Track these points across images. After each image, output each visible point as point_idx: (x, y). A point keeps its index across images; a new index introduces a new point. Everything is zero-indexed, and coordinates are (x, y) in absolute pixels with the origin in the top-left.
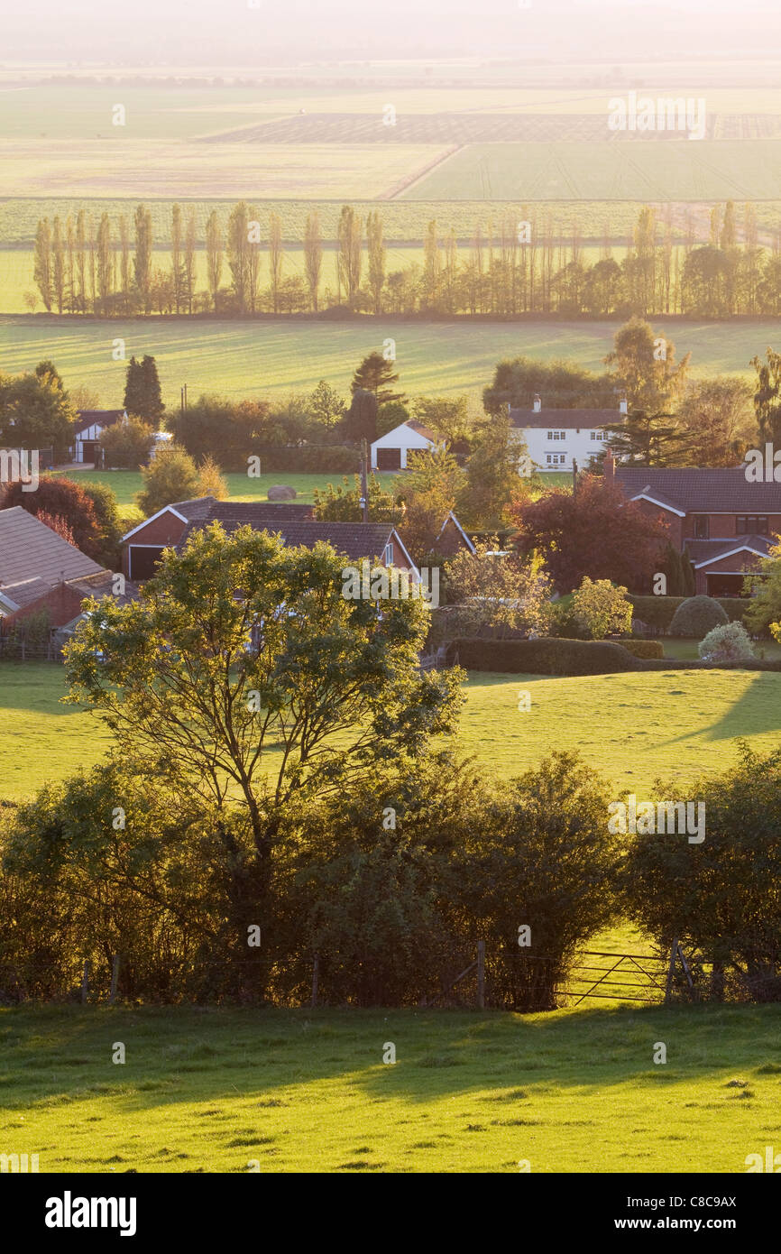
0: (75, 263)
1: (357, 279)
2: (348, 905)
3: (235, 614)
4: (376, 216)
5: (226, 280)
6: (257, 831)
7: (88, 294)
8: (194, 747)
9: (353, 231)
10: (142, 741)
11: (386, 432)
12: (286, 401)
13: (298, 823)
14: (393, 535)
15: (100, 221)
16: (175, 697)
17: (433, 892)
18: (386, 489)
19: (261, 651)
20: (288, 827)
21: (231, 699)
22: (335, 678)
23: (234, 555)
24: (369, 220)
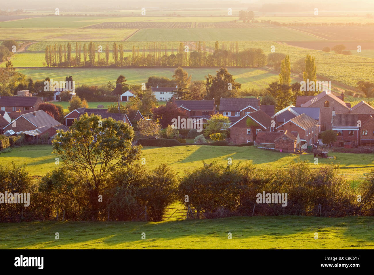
0: (54, 56)
1: (117, 59)
2: (116, 198)
3: (90, 133)
4: (121, 45)
5: (88, 59)
6: (95, 182)
7: (57, 62)
8: (81, 163)
9: (116, 48)
10: (69, 162)
11: (124, 93)
12: (101, 86)
13: (105, 180)
14: (125, 116)
15: (60, 46)
16: (77, 152)
17: (135, 195)
18: (124, 105)
19: (96, 142)
20: (102, 181)
21: (90, 153)
22: (112, 148)
23: (90, 120)
24: (120, 45)
